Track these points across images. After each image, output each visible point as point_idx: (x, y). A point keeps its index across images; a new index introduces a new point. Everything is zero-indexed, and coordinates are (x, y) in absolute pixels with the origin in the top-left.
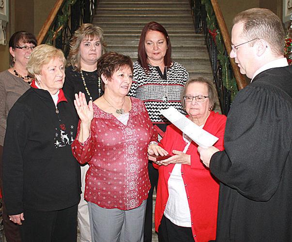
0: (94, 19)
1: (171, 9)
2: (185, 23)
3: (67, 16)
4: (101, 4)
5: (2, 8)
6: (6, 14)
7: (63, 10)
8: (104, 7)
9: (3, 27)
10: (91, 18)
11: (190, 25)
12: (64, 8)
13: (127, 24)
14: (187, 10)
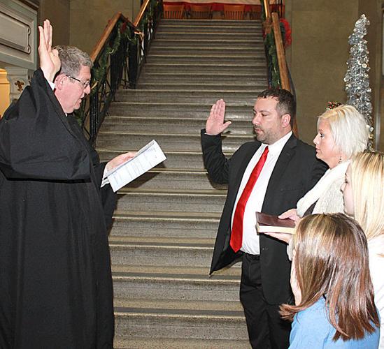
0: (144, 68)
1: (240, 56)
2: (257, 74)
3: (105, 68)
4: (153, 49)
5: (29, 54)
6: (33, 62)
7: (100, 62)
8: (157, 54)
9: (29, 77)
10: (139, 67)
11: (263, 77)
12: (101, 58)
13: (184, 76)
14: (261, 59)
